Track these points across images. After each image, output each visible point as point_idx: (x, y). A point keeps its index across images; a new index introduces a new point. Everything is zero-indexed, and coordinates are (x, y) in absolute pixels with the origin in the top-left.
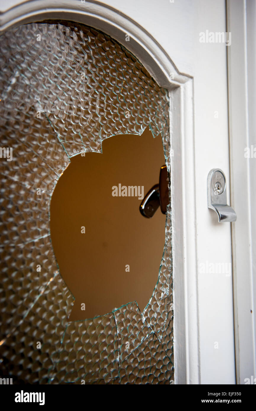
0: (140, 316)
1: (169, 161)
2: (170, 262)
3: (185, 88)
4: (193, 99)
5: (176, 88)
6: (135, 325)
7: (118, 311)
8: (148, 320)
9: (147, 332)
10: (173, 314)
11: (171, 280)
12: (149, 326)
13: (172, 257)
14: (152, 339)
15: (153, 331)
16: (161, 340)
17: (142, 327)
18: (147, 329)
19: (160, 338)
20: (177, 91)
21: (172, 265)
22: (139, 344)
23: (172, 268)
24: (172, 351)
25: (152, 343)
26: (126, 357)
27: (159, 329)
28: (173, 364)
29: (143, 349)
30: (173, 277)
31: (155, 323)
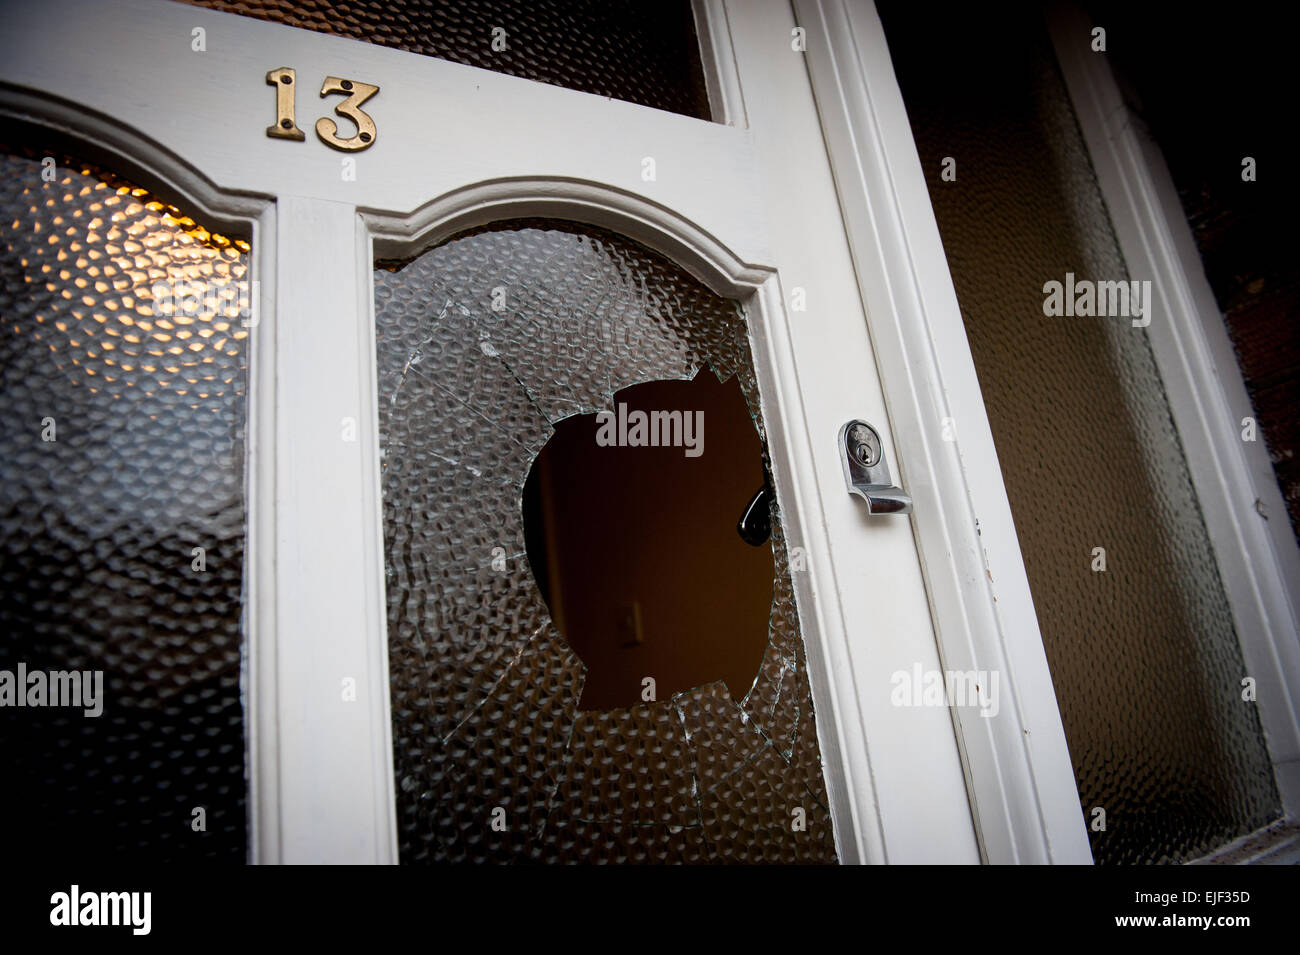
0: (737, 711)
1: (760, 419)
2: (793, 607)
4: (783, 305)
5: (751, 293)
6: (726, 726)
7: (683, 698)
8: (754, 720)
9: (755, 743)
10: (812, 709)
11: (799, 642)
12: (759, 731)
13: (793, 597)
14: (768, 756)
15: (769, 742)
16: (790, 759)
17: (742, 730)
18: (755, 736)
19: (787, 755)
20: (755, 299)
21: (796, 614)
22: (738, 764)
23: (797, 619)
24: (820, 782)
25: (770, 764)
26: (712, 788)
27: (783, 737)
28: (826, 810)
29: (750, 775)
30: (803, 637)
31: (772, 724)
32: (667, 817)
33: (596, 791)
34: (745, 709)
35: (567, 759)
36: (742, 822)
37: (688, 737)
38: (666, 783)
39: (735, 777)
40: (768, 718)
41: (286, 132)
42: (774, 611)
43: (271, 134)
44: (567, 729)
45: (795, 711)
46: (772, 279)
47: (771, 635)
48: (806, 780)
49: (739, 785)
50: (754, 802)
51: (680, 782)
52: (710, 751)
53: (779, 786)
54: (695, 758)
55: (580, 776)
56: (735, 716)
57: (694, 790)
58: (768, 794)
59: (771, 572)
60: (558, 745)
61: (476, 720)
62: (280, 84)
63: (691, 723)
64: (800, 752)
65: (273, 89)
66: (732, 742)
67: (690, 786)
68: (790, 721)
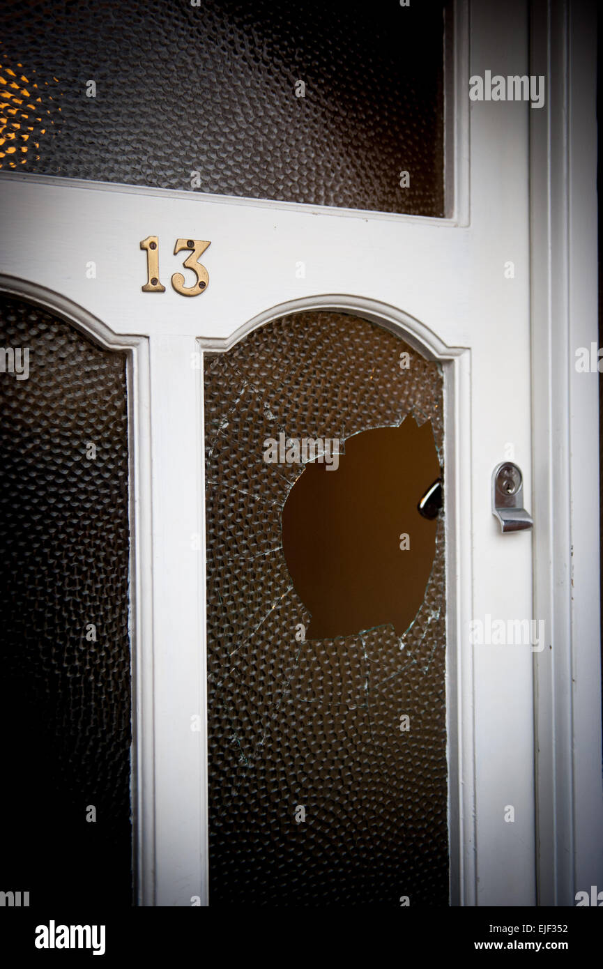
0: (397, 642)
1: (442, 453)
2: (443, 579)
3: (460, 362)
4: (470, 374)
5: (450, 362)
6: (390, 651)
7: (366, 634)
8: (407, 648)
9: (406, 661)
10: (445, 643)
11: (443, 601)
12: (409, 655)
13: (444, 572)
14: (413, 670)
15: (415, 661)
16: (426, 672)
17: (399, 654)
18: (407, 657)
19: (424, 669)
20: (452, 365)
21: (445, 583)
22: (394, 673)
23: (444, 587)
24: (443, 687)
25: (414, 674)
26: (377, 686)
27: (423, 659)
28: (444, 702)
29: (400, 680)
30: (447, 598)
31: (418, 651)
32: (349, 701)
33: (310, 685)
34: (403, 641)
35: (295, 667)
36: (391, 706)
37: (366, 656)
38: (350, 682)
39: (391, 681)
40: (416, 646)
41: (153, 286)
42: (430, 582)
43: (145, 290)
44: (296, 650)
45: (434, 643)
46: (466, 355)
47: (426, 597)
48: (434, 684)
49: (392, 685)
50: (400, 695)
51: (358, 682)
52: (378, 666)
53: (416, 687)
54: (369, 668)
55: (301, 677)
56: (396, 645)
57: (366, 687)
58: (409, 691)
59: (432, 556)
60: (291, 659)
61: (248, 645)
62: (150, 249)
63: (369, 648)
64: (433, 668)
65: (145, 252)
66: (392, 660)
67: (363, 685)
68: (430, 650)
